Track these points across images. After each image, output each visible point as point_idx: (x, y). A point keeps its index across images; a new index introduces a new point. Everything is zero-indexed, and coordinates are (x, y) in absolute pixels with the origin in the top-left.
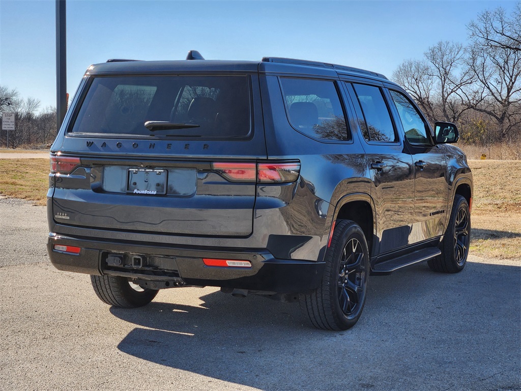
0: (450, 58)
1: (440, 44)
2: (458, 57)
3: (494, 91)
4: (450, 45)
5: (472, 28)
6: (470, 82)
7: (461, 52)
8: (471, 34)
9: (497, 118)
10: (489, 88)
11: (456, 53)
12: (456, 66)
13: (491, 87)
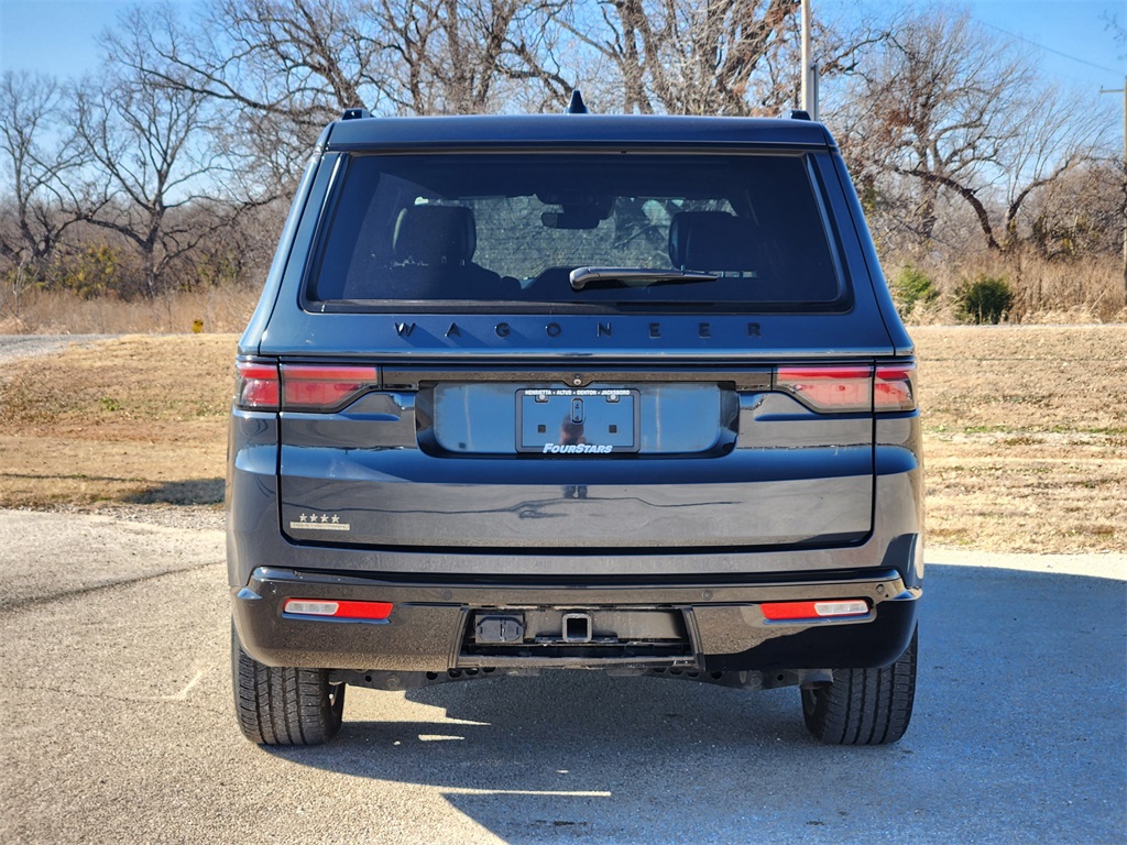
0: (30, 108)
1: (9, 76)
2: (49, 105)
3: (130, 181)
4: (32, 78)
5: (108, 44)
6: (79, 162)
7: (55, 96)
8: (106, 56)
9: (139, 240)
10: (118, 175)
11: (44, 97)
12: (46, 128)
13: (123, 173)
